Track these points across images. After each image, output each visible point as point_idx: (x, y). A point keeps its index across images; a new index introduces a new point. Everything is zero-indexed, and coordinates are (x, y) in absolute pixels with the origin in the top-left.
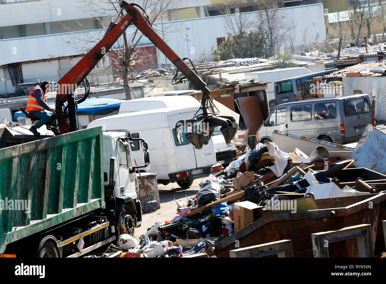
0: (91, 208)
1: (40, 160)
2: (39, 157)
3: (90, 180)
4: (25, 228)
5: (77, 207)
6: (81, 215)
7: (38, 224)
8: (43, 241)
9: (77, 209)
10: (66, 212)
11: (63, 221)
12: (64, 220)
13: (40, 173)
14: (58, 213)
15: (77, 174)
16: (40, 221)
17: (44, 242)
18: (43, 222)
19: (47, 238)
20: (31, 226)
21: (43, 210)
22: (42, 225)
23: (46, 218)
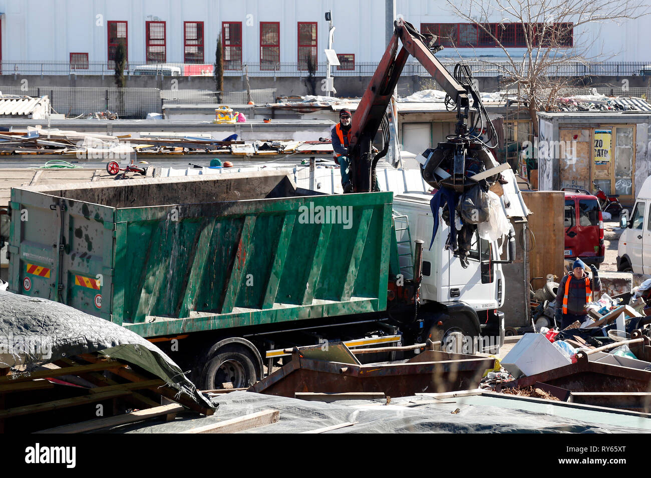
0: (348, 309)
1: (231, 230)
2: (227, 226)
3: (352, 269)
4: (176, 321)
5: (312, 305)
6: (320, 317)
7: (208, 319)
8: (219, 344)
9: (312, 307)
10: (283, 309)
11: (273, 322)
12: (275, 320)
14: (261, 309)
15: (317, 257)
16: (218, 315)
17: (221, 346)
18: (220, 318)
19: (230, 340)
20: (190, 319)
21: (224, 300)
22: (217, 322)
23: (230, 311)
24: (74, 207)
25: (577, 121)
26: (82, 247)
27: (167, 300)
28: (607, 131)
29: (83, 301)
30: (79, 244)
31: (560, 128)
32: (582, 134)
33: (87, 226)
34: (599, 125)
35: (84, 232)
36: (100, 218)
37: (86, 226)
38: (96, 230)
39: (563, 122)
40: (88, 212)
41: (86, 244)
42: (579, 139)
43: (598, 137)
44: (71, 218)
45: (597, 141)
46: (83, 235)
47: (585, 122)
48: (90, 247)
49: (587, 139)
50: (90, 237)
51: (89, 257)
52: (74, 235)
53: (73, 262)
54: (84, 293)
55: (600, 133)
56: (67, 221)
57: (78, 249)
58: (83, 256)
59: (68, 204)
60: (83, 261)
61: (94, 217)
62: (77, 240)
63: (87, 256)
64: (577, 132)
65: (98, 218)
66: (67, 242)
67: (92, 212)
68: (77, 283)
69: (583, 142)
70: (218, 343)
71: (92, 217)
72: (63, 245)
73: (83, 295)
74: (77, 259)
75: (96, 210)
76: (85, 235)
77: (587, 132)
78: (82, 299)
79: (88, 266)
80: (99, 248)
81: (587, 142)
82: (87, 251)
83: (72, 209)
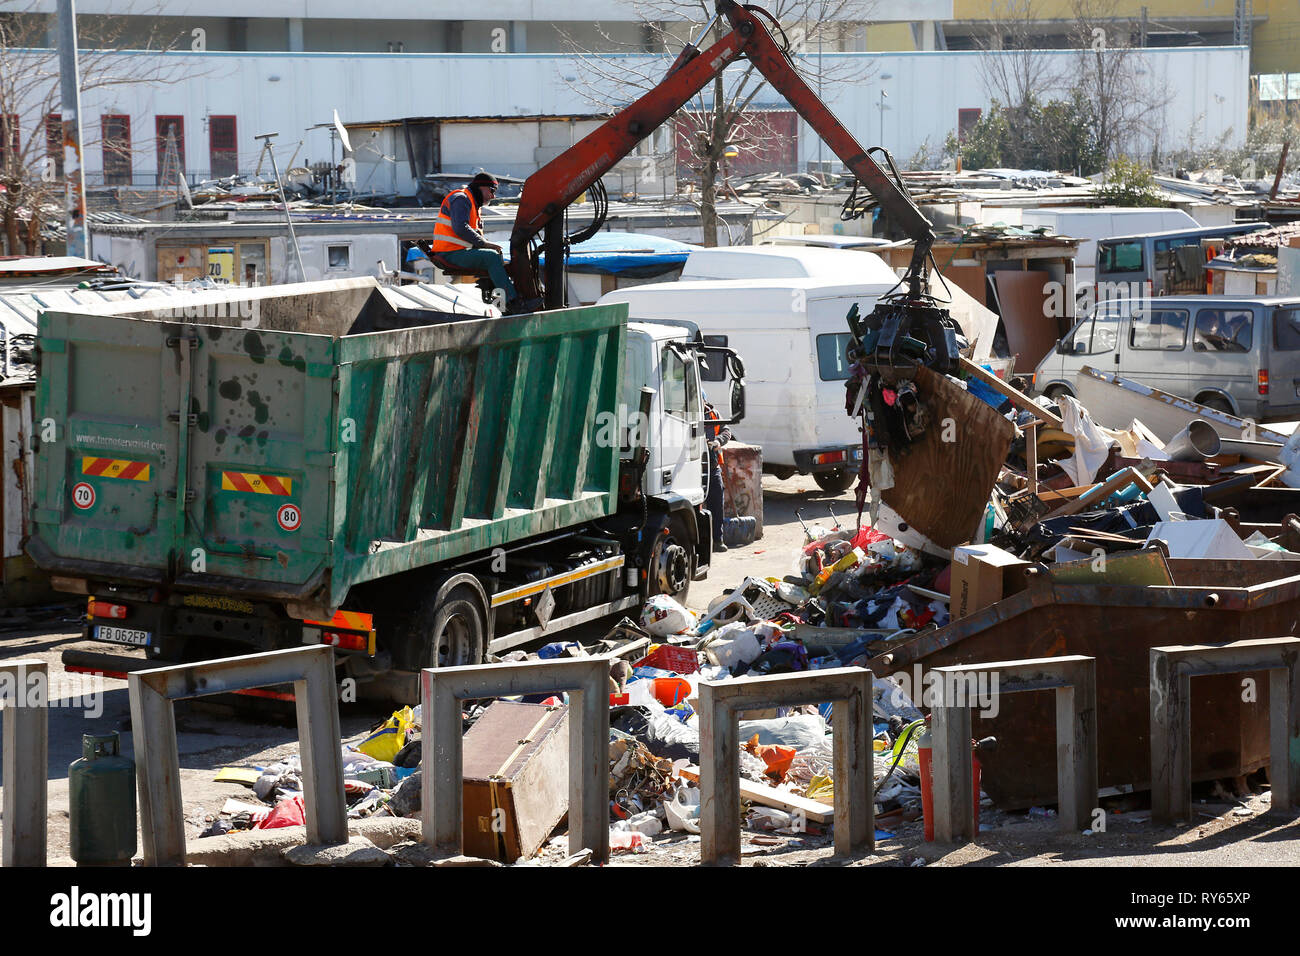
0: (580, 514)
1: (456, 374)
2: (455, 366)
3: (585, 442)
4: (403, 547)
5: (544, 508)
6: (551, 530)
7: (436, 541)
8: (447, 587)
9: (544, 512)
10: (515, 518)
11: (505, 542)
12: (507, 539)
13: (455, 409)
14: (491, 519)
15: (551, 422)
16: (442, 533)
17: (449, 589)
18: (450, 538)
19: (457, 579)
20: (418, 543)
21: (453, 505)
22: (446, 545)
23: (459, 526)
24: (221, 339)
25: (182, 235)
26: (240, 416)
27: (388, 508)
28: (227, 249)
29: (245, 519)
30: (232, 412)
31: (157, 246)
32: (190, 255)
33: (255, 376)
34: (215, 241)
35: (246, 387)
36: (293, 358)
37: (249, 374)
38: (280, 382)
39: (161, 236)
40: (262, 348)
41: (252, 410)
42: (186, 263)
43: (213, 259)
44: (212, 361)
45: (213, 265)
46: (244, 393)
47: (194, 235)
48: (262, 414)
49: (199, 263)
50: (262, 395)
51: (263, 437)
52: (219, 394)
53: (222, 446)
54: (246, 504)
55: (217, 253)
56: (203, 367)
57: (228, 421)
58: (247, 433)
59: (205, 336)
60: (249, 442)
61: (277, 357)
62: (224, 404)
63: (257, 433)
64: (182, 253)
65: (291, 357)
66: (204, 408)
67: (271, 347)
68: (227, 483)
69: (192, 267)
70: (445, 585)
71: (274, 355)
72: (195, 415)
73: (244, 509)
74: (232, 441)
75: (284, 344)
76: (249, 393)
77: (197, 252)
78: (242, 515)
79: (262, 452)
80: (288, 415)
81: (198, 268)
82: (255, 424)
83: (216, 345)
